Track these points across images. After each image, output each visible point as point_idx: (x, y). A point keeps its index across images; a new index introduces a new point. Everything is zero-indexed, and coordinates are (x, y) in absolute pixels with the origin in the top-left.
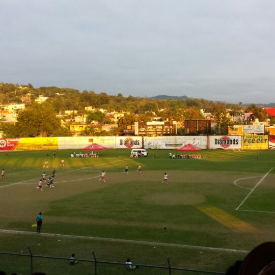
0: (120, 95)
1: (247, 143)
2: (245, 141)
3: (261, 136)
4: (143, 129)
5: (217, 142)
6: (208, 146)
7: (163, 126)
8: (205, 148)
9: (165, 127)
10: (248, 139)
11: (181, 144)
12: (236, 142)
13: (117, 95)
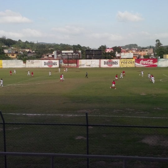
0: (20, 40)
1: (123, 63)
2: (122, 63)
3: (131, 59)
4: (59, 55)
5: (105, 63)
6: (100, 66)
7: (72, 53)
8: (98, 67)
9: (74, 54)
10: (123, 61)
11: (84, 65)
12: (116, 63)
13: (18, 41)
